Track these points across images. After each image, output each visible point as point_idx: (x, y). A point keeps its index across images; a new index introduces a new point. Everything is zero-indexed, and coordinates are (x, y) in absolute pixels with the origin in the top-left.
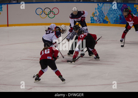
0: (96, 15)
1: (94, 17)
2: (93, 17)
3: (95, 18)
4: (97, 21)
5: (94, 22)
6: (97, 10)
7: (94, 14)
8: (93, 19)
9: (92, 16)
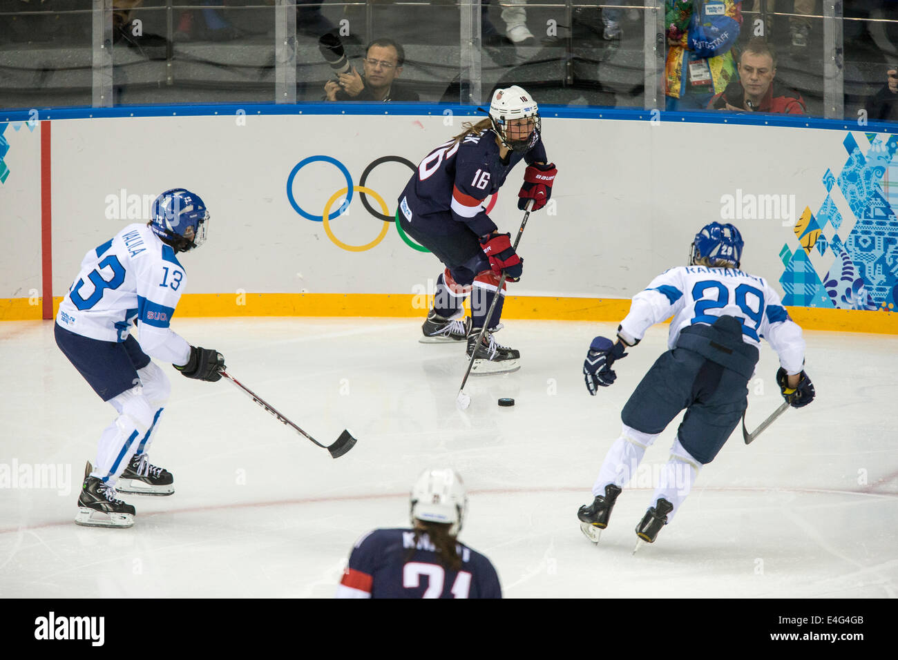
0: (828, 232)
1: (814, 255)
2: (802, 256)
3: (826, 264)
4: (841, 289)
5: (807, 300)
6: (837, 194)
7: (813, 224)
8: (799, 267)
9: (795, 246)
